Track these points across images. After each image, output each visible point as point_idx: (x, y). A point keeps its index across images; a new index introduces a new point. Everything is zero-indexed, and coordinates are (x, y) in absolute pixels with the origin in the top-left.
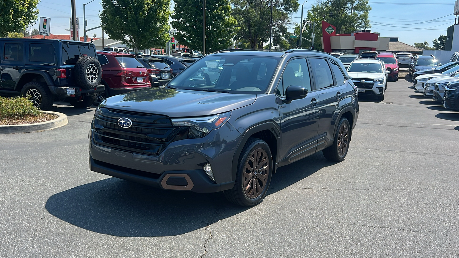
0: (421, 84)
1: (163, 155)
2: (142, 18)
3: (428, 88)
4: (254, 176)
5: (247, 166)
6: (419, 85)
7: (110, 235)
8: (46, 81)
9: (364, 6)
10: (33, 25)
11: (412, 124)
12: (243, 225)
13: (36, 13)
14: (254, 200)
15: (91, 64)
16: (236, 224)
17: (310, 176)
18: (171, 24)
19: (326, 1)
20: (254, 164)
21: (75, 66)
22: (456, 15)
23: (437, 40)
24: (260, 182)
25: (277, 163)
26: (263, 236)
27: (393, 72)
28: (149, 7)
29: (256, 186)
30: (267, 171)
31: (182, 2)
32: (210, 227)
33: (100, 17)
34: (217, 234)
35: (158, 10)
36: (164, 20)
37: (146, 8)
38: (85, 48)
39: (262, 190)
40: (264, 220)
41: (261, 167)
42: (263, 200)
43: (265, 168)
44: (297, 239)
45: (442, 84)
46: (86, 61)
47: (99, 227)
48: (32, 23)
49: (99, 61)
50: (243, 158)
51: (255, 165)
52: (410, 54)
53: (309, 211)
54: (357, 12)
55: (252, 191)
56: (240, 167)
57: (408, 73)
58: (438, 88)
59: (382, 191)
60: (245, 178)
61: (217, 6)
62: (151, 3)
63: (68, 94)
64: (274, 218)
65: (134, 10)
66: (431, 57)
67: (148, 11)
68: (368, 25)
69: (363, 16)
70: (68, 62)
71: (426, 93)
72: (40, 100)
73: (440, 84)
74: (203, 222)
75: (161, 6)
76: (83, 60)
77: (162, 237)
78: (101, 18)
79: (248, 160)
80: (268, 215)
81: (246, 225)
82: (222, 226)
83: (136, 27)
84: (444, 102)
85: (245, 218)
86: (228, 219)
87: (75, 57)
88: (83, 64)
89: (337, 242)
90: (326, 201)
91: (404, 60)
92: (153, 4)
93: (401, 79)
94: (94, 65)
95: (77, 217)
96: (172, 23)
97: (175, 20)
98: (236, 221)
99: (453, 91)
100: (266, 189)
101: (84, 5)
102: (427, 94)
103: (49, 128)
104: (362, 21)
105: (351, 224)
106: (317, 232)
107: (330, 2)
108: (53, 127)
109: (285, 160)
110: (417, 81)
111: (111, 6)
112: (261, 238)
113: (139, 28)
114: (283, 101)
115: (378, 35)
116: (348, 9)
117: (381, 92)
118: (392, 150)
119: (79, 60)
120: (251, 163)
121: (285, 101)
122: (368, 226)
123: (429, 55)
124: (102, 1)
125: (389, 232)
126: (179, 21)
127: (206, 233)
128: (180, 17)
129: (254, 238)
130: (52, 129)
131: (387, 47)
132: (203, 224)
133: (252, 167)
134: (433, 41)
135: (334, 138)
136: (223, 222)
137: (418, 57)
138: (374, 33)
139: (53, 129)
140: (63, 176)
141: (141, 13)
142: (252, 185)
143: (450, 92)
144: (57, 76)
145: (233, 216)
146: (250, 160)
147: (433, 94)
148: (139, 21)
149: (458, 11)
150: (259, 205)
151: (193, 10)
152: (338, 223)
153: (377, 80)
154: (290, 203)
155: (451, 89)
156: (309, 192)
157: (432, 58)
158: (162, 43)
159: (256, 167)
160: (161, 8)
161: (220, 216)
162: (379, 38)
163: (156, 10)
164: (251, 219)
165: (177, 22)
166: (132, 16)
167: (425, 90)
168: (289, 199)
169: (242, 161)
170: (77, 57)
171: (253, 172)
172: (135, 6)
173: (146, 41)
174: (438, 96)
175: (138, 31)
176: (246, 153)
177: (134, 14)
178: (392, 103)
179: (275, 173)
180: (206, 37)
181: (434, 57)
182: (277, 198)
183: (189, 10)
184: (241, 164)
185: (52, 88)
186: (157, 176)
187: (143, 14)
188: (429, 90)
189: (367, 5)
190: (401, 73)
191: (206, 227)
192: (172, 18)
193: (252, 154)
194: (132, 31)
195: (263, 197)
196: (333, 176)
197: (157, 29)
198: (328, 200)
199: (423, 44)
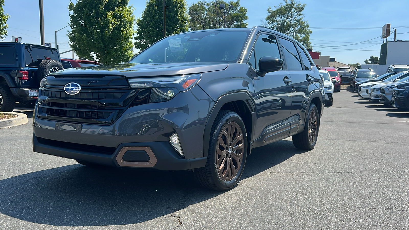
0: (365, 90)
1: (117, 124)
2: (107, 36)
3: (373, 93)
4: (228, 154)
5: (220, 141)
6: (363, 92)
7: (49, 224)
8: (8, 84)
9: (305, 29)
10: (2, 39)
11: (367, 121)
12: (219, 211)
13: (5, 28)
14: (228, 182)
15: (54, 67)
16: (210, 209)
17: (283, 162)
18: (134, 45)
19: (272, 26)
20: (228, 140)
21: (37, 69)
22: (383, 39)
23: (368, 60)
24: (235, 163)
25: (252, 143)
26: (246, 222)
27: (336, 83)
28: (114, 26)
29: (231, 167)
30: (242, 150)
31: (144, 25)
32: (178, 213)
33: (68, 36)
34: (188, 221)
35: (122, 28)
36: (127, 39)
37: (111, 27)
38: (48, 52)
39: (236, 171)
40: (243, 205)
41: (235, 145)
42: (238, 184)
43: (240, 146)
44: (289, 225)
45: (388, 87)
46: (49, 63)
47: (36, 216)
48: (2, 38)
49: (62, 64)
50: (216, 131)
51: (229, 142)
52: (349, 69)
53: (294, 194)
54: (299, 35)
55: (226, 172)
56: (213, 141)
57: (349, 85)
58: (384, 91)
59: (367, 174)
60: (218, 155)
61: (176, 28)
62: (116, 23)
63: (30, 96)
64: (255, 202)
65: (100, 28)
66: (368, 70)
67: (113, 29)
68: (309, 46)
69: (305, 38)
70: (30, 65)
71: (371, 98)
72: (2, 102)
73: (386, 87)
74: (169, 208)
75: (125, 25)
76: (46, 63)
77: (117, 226)
78: (69, 38)
79: (221, 135)
80: (247, 199)
81: (222, 210)
82: (193, 212)
83: (102, 44)
84: (393, 102)
85: (220, 203)
86: (199, 204)
87: (38, 60)
88: (46, 67)
89: (341, 226)
90: (309, 184)
91: (344, 73)
92: (117, 24)
93: (343, 91)
94: (57, 68)
95: (10, 206)
96: (135, 43)
97: (138, 41)
98: (210, 206)
99: (403, 91)
100: (241, 171)
101: (56, 32)
102: (373, 98)
103: (7, 126)
104: (304, 43)
105: (348, 206)
106: (311, 216)
107: (275, 27)
108: (11, 125)
109: (260, 140)
110: (361, 88)
111: (78, 26)
112: (244, 224)
113: (105, 46)
114: (257, 73)
115: (319, 53)
116: (291, 32)
117: (330, 98)
118: (358, 140)
119: (42, 63)
120: (224, 138)
121: (258, 73)
122: (370, 208)
123: (367, 69)
124: (70, 22)
125: (399, 214)
126: (142, 42)
127: (173, 220)
128: (143, 38)
129: (235, 224)
130: (9, 127)
131: (327, 64)
132: (169, 210)
133: (226, 143)
134: (364, 61)
135: (305, 124)
136: (194, 207)
137: (357, 70)
138: (316, 53)
139: (11, 127)
140: (7, 165)
141: (106, 31)
142: (226, 164)
143: (398, 92)
144: (19, 78)
145: (205, 201)
146: (223, 134)
147: (379, 98)
148: (104, 39)
149: (385, 35)
150: (234, 189)
151: (155, 31)
152: (333, 206)
153: (326, 87)
154: (269, 187)
155: (399, 89)
156: (287, 176)
157: (370, 71)
158: (126, 59)
159: (230, 144)
160: (125, 27)
161: (189, 201)
162: (320, 56)
163: (121, 29)
164: (227, 204)
165: (140, 43)
166: (97, 34)
167: (370, 95)
168: (267, 183)
169: (215, 134)
170: (40, 60)
171: (226, 150)
172: (101, 25)
173: (111, 57)
174: (384, 99)
175: (103, 48)
176: (219, 125)
177: (100, 32)
178: (341, 107)
179: (250, 154)
180: (167, 56)
181: (371, 69)
182: (253, 182)
183: (151, 31)
184: (214, 137)
185: (14, 90)
186: (110, 151)
187: (109, 32)
188: (373, 95)
189: (308, 29)
190: (343, 85)
191: (173, 214)
192: (136, 40)
193: (225, 128)
194: (98, 48)
195: (238, 180)
196: (308, 162)
197: (121, 46)
198: (312, 183)
199: (355, 65)
